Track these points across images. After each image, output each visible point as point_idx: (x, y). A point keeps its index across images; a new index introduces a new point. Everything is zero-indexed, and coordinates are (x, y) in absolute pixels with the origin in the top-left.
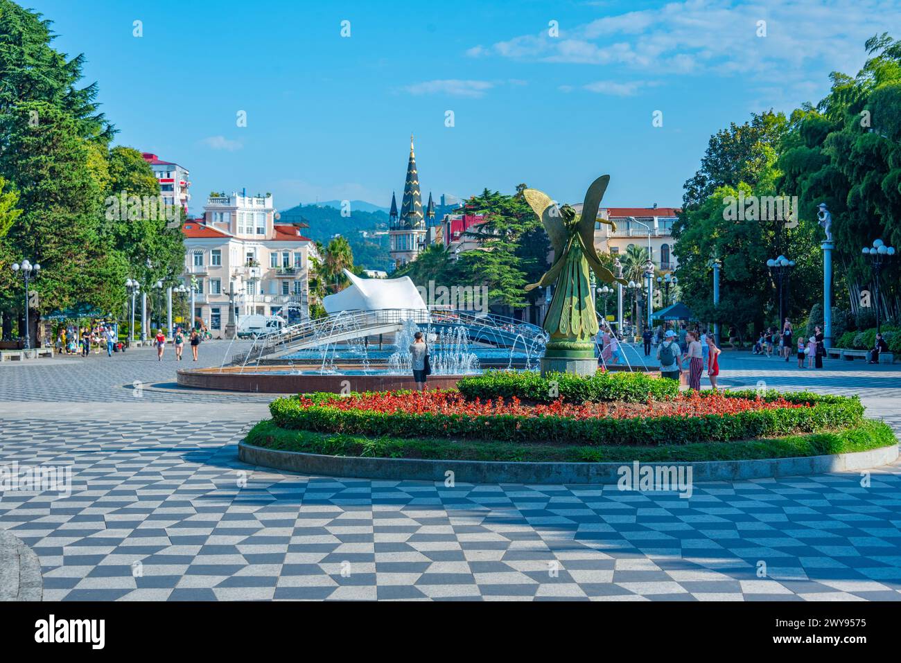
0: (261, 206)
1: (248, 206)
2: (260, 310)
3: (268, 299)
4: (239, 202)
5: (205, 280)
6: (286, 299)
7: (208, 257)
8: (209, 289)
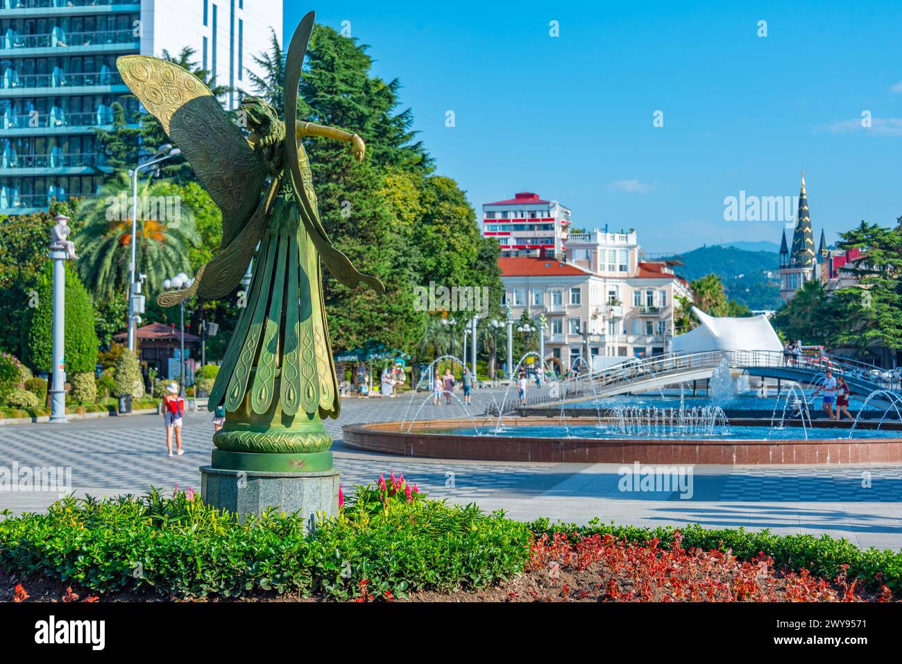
0: (624, 242)
1: (610, 242)
2: (623, 351)
3: (631, 339)
4: (600, 238)
5: (564, 319)
6: (649, 339)
7: (568, 296)
8: (568, 328)
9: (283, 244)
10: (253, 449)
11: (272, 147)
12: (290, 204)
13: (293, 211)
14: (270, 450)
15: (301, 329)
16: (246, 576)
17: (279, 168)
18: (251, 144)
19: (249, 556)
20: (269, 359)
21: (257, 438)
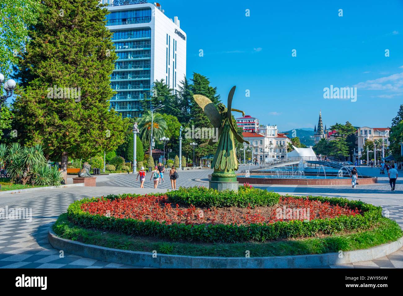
0: (274, 128)
1: (270, 128)
2: (273, 157)
3: (276, 153)
4: (268, 127)
5: (258, 148)
6: (280, 154)
7: (259, 142)
8: (259, 150)
9: (226, 134)
10: (221, 177)
11: (224, 113)
12: (228, 125)
13: (228, 127)
14: (225, 177)
15: (230, 151)
16: (224, 202)
17: (225, 118)
18: (220, 113)
19: (225, 198)
20: (224, 158)
21: (222, 175)
